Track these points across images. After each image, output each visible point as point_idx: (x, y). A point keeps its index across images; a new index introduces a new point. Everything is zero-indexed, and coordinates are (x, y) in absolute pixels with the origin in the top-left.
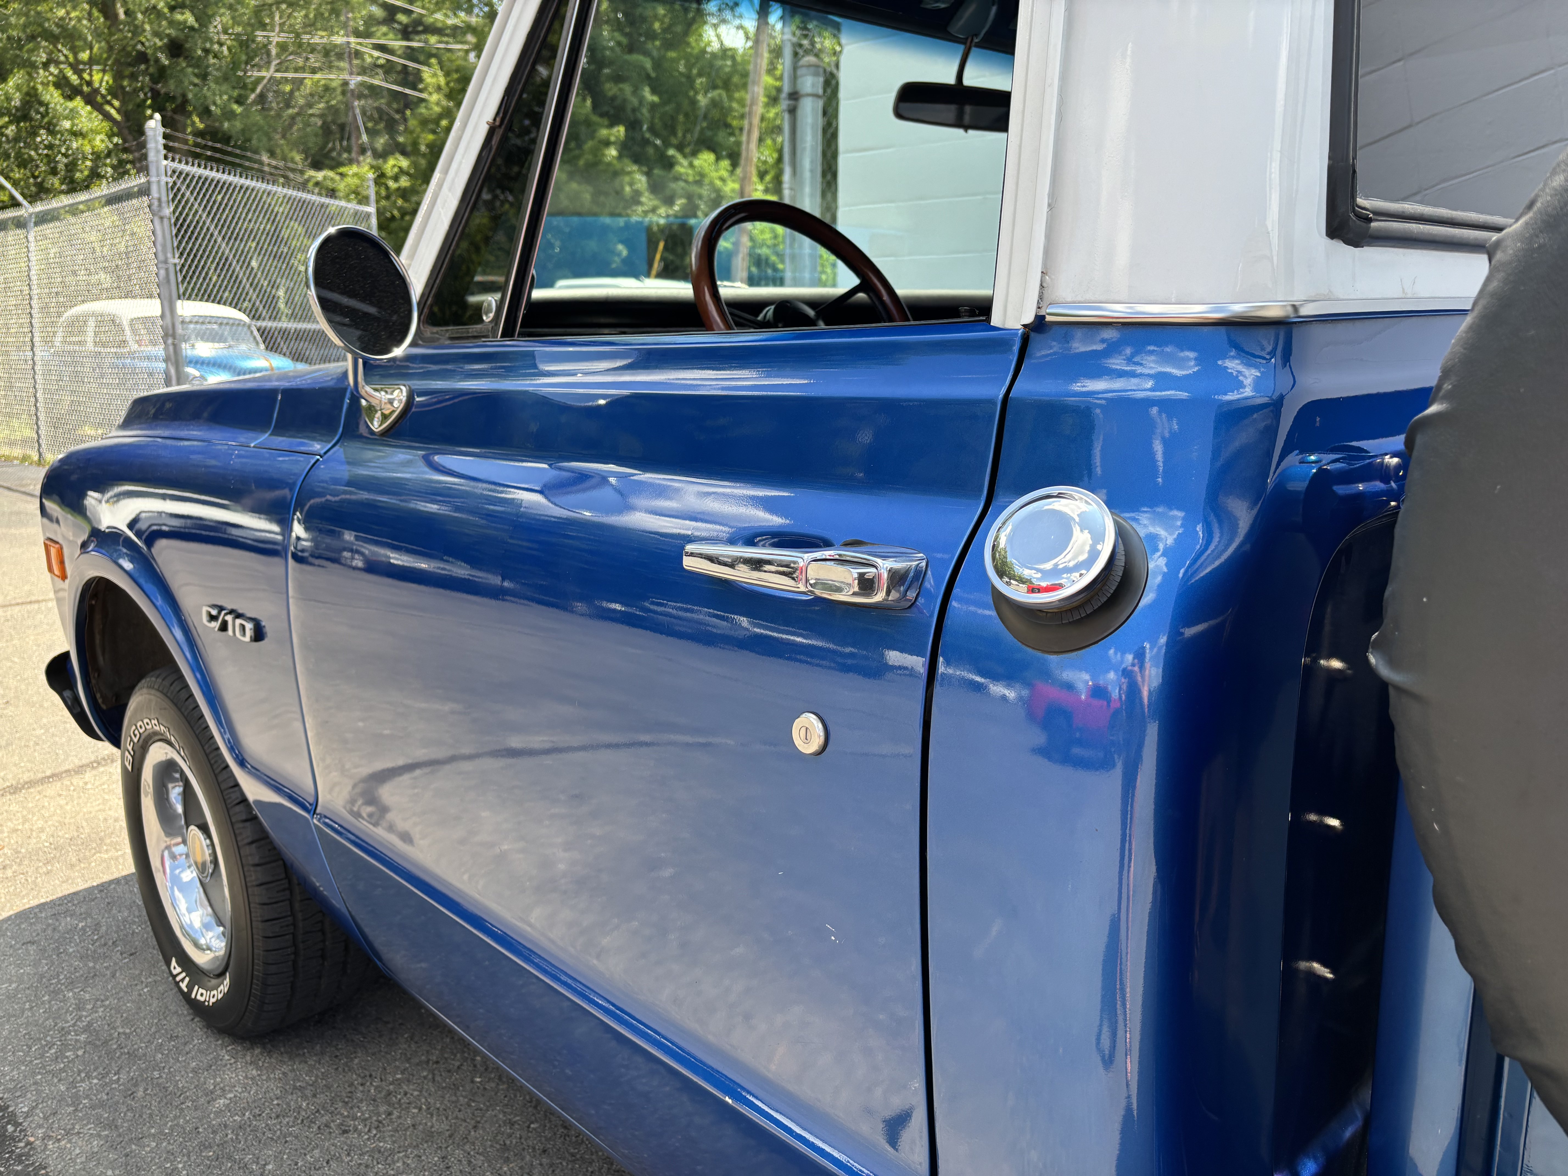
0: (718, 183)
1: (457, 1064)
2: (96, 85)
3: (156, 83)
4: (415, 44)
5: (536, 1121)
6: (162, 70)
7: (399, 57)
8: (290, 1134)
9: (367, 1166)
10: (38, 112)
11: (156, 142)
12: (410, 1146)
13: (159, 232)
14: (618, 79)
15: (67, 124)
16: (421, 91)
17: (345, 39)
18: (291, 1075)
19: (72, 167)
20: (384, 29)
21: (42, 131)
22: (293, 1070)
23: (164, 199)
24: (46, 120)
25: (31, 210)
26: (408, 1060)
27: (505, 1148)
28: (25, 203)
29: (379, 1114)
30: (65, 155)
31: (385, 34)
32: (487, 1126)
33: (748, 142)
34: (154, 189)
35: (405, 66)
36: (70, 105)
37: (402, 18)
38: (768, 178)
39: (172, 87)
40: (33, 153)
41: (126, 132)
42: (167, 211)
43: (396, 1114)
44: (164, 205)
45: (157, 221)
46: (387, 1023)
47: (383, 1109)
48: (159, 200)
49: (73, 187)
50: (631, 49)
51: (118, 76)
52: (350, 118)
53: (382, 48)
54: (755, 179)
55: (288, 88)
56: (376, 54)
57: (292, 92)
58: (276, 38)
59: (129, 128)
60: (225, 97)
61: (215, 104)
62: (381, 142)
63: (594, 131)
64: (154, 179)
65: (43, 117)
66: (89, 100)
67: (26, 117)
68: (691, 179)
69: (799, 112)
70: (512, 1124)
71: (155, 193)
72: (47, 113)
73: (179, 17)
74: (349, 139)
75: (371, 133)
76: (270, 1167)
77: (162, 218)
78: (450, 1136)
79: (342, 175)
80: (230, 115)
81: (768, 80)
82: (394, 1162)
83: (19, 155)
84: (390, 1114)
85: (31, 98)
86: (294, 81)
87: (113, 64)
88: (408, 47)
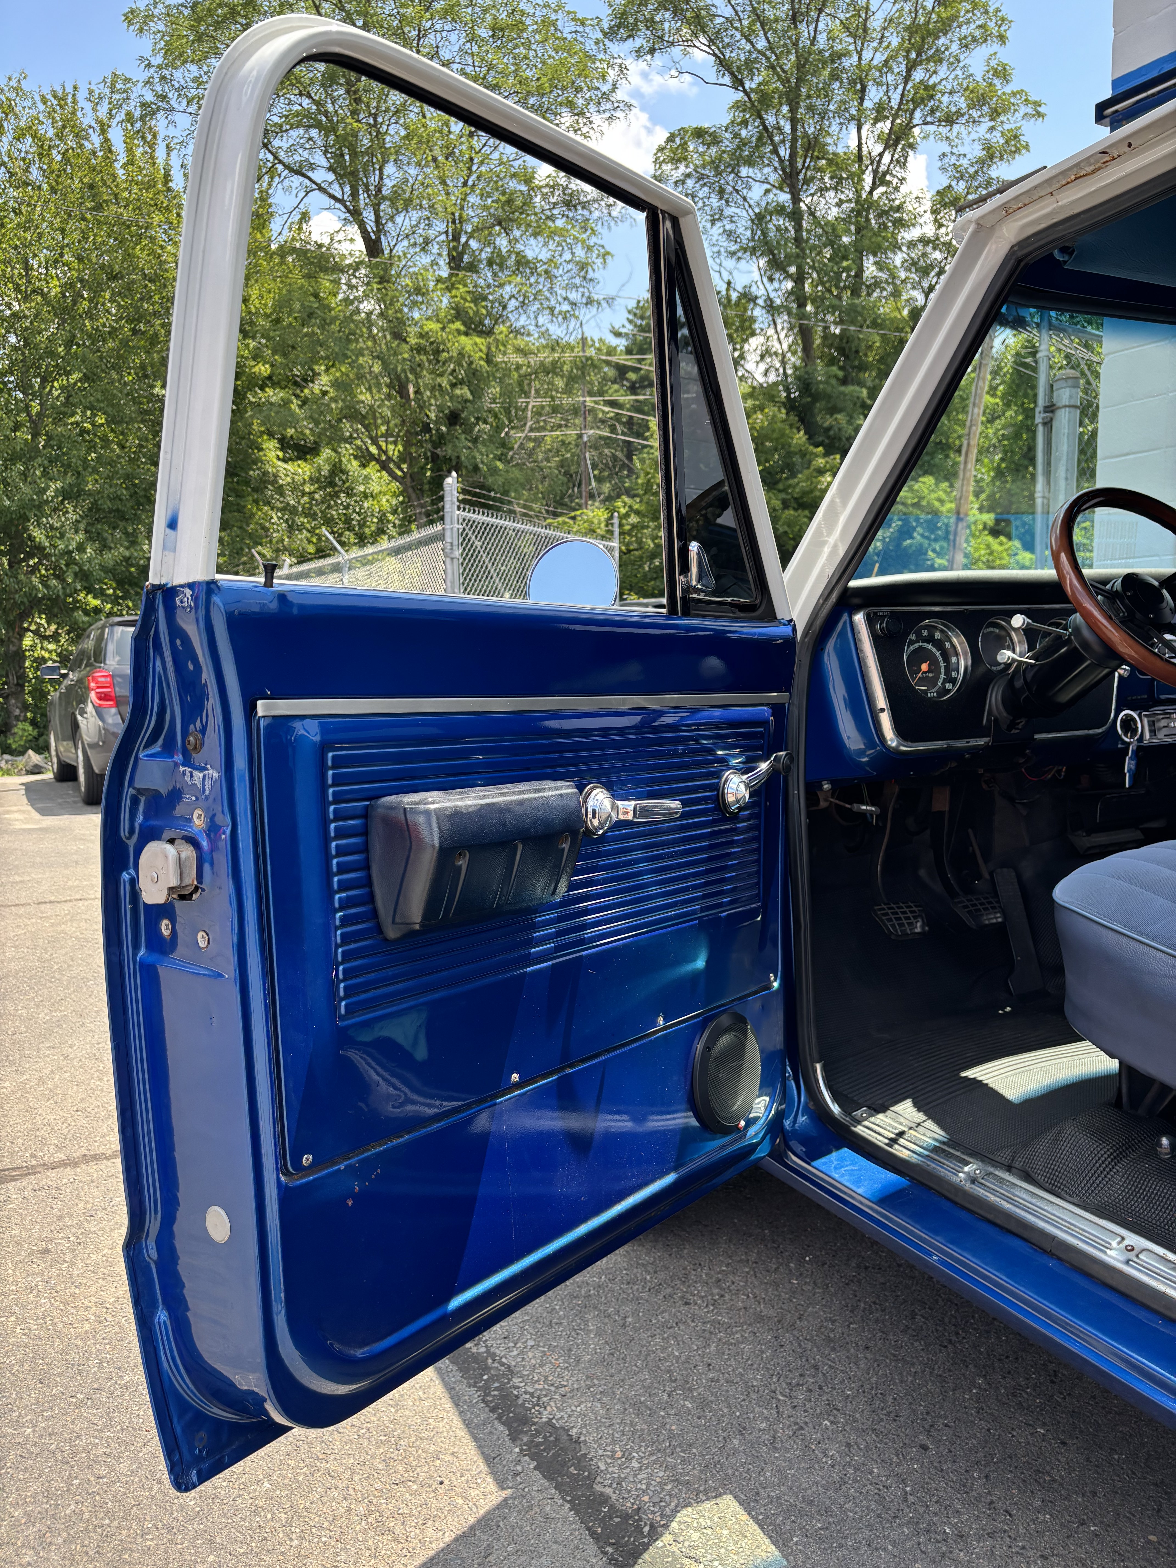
0: (937, 504)
1: (775, 1266)
2: (391, 453)
3: (436, 448)
4: (641, 397)
5: (855, 1323)
6: (441, 436)
7: (628, 410)
8: (641, 1298)
9: (711, 1333)
10: (341, 479)
11: (452, 495)
12: (745, 1323)
13: (449, 571)
14: (833, 410)
15: (362, 488)
16: (646, 439)
17: (581, 399)
18: (633, 1254)
19: (362, 524)
20: (616, 387)
21: (342, 495)
22: (633, 1250)
23: (455, 543)
24: (347, 485)
25: (347, 557)
26: (730, 1257)
27: (829, 1340)
28: (342, 551)
29: (712, 1294)
30: (359, 514)
31: (616, 391)
32: (810, 1319)
33: (966, 462)
34: (448, 534)
35: (631, 418)
36: (365, 472)
37: (632, 376)
38: (983, 496)
39: (449, 451)
40: (334, 513)
41: (410, 490)
42: (457, 553)
43: (727, 1297)
44: (455, 548)
45: (448, 561)
46: (706, 1226)
47: (716, 1291)
48: (452, 544)
49: (362, 540)
50: (844, 382)
51: (407, 445)
52: (582, 469)
53: (613, 404)
54: (972, 498)
55: (531, 445)
56: (607, 409)
57: (534, 448)
58: (534, 402)
59: (413, 487)
60: (491, 456)
61: (482, 462)
62: (606, 488)
63: (810, 462)
64: (448, 527)
65: (344, 483)
66: (384, 466)
67: (332, 484)
68: (909, 502)
69: (1055, 424)
70: (833, 1322)
71: (448, 539)
72: (348, 480)
73: (458, 392)
74: (579, 486)
75: (599, 480)
76: (630, 1320)
77: (452, 559)
78: (779, 1322)
79: (574, 518)
80: (494, 471)
81: (988, 399)
82: (734, 1334)
83: (324, 516)
84: (722, 1296)
85: (337, 469)
86: (535, 440)
87: (405, 435)
88: (637, 401)
